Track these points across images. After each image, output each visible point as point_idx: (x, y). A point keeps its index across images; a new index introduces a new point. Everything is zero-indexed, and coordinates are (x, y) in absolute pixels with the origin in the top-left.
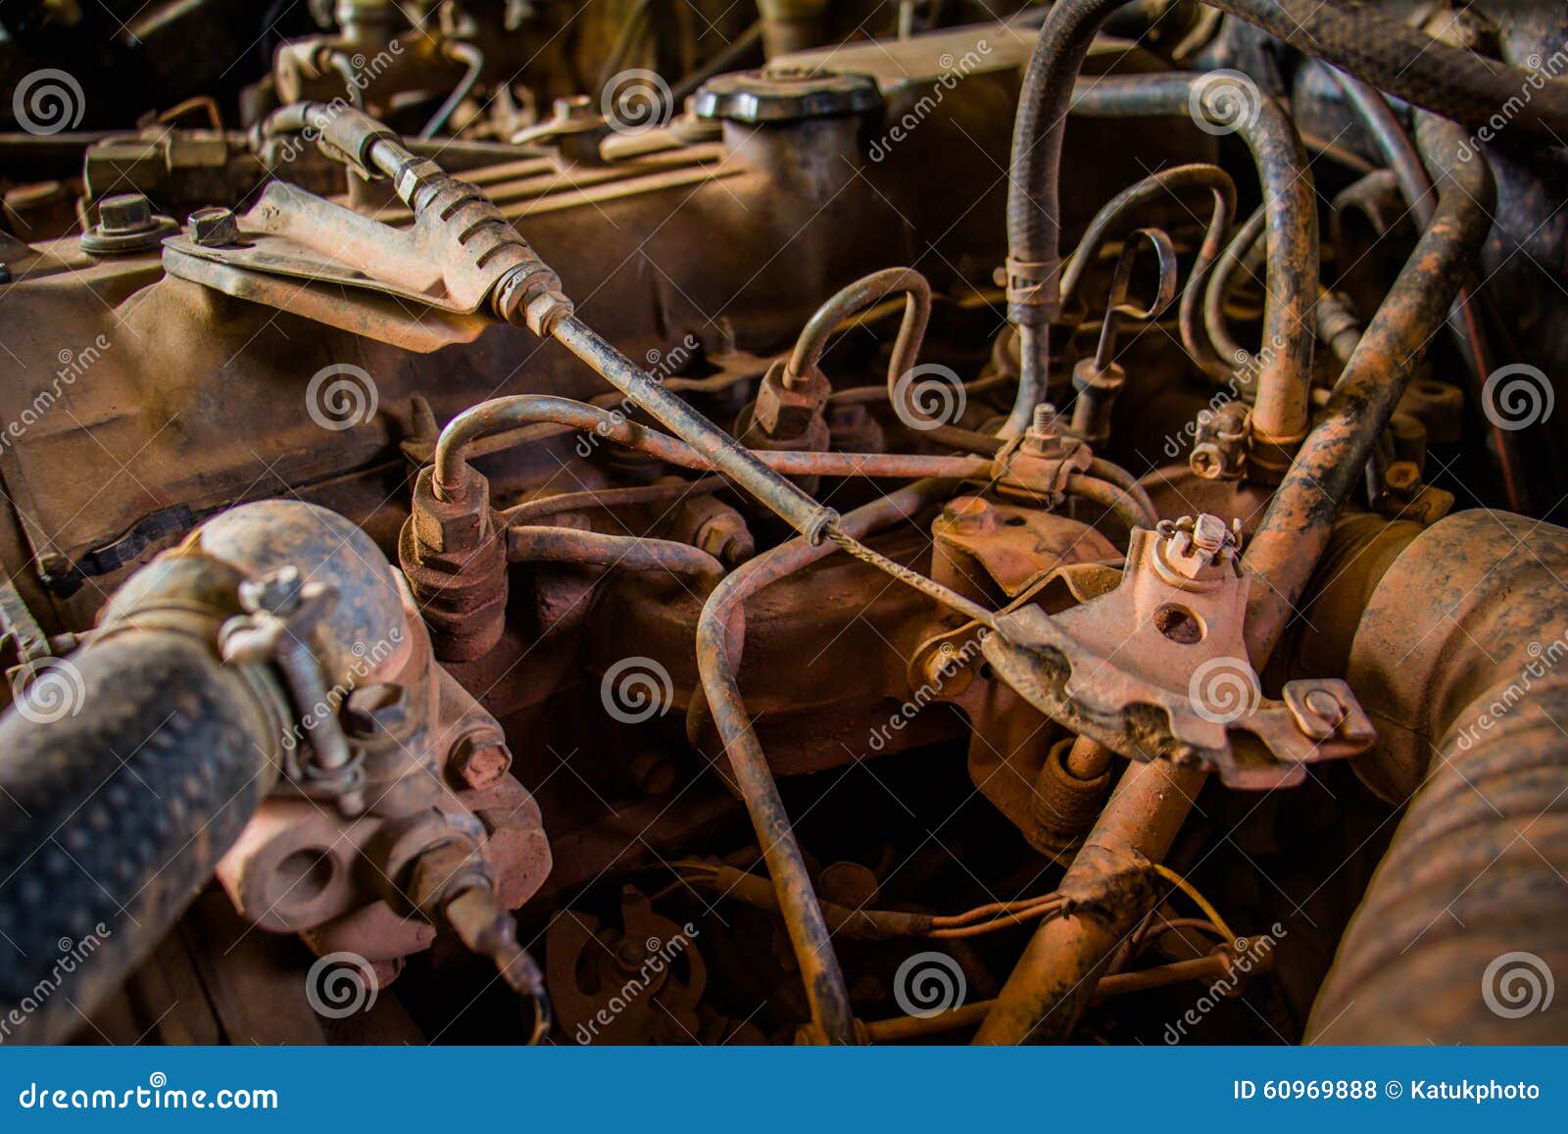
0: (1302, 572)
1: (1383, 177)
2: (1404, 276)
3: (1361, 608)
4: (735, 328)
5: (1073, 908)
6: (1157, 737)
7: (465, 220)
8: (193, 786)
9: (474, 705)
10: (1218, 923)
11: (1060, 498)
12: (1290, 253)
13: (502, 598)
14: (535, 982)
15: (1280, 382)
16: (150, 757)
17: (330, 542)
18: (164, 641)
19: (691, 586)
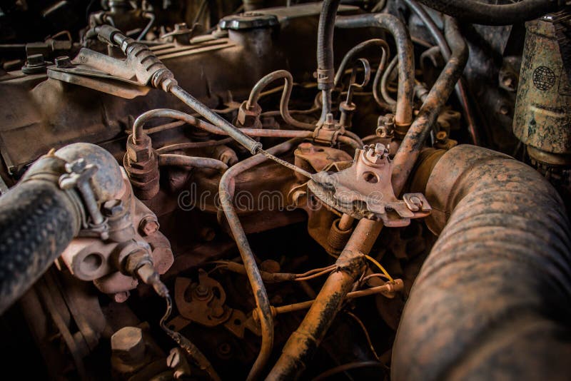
0: (410, 165)
1: (435, 48)
2: (442, 75)
3: (429, 175)
4: (232, 94)
5: (339, 269)
6: (363, 211)
7: (143, 56)
8: (50, 227)
9: (147, 209)
10: (387, 275)
11: (335, 143)
12: (405, 66)
13: (158, 178)
14: (166, 293)
15: (403, 106)
16: (35, 217)
17: (97, 155)
18: (41, 183)
19: (218, 173)
